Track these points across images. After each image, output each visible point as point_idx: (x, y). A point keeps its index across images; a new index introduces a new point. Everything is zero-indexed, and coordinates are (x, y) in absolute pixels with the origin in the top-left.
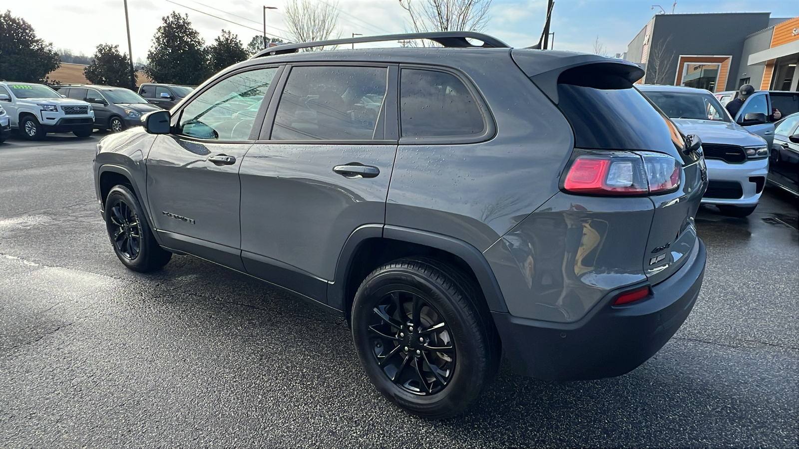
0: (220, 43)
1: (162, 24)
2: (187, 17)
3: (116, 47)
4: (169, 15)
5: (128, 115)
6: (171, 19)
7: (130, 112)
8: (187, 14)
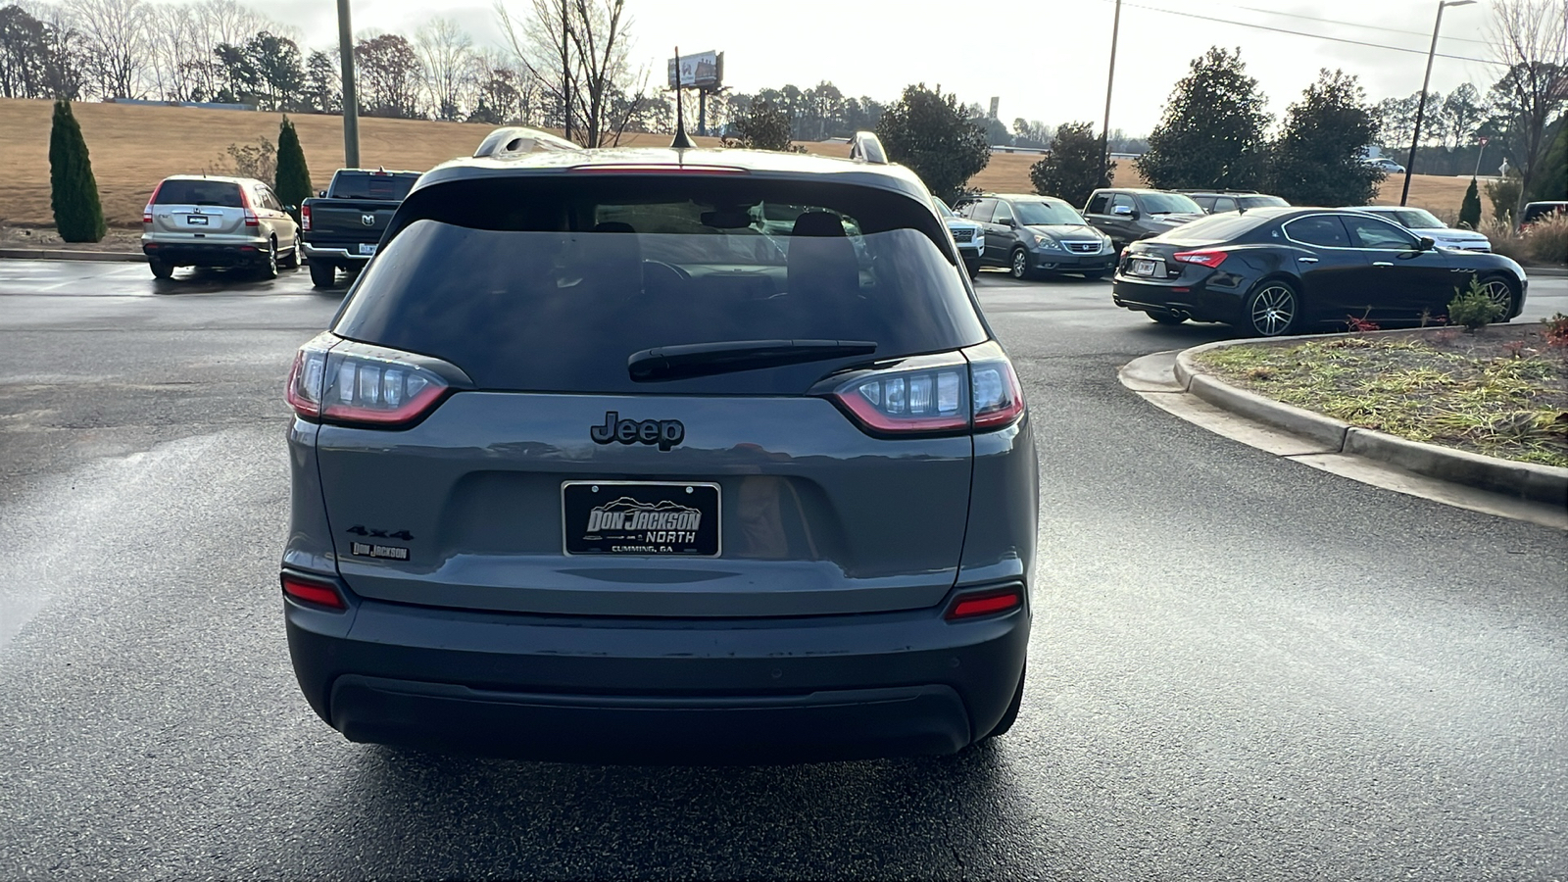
0: (1315, 99)
1: (1188, 73)
2: (1238, 52)
3: (1089, 125)
4: (1204, 55)
5: (1037, 245)
6: (1205, 63)
7: (1042, 240)
8: (1238, 48)
